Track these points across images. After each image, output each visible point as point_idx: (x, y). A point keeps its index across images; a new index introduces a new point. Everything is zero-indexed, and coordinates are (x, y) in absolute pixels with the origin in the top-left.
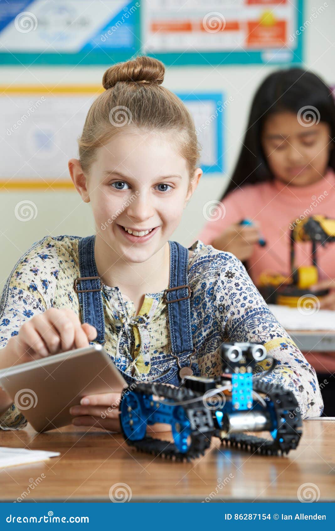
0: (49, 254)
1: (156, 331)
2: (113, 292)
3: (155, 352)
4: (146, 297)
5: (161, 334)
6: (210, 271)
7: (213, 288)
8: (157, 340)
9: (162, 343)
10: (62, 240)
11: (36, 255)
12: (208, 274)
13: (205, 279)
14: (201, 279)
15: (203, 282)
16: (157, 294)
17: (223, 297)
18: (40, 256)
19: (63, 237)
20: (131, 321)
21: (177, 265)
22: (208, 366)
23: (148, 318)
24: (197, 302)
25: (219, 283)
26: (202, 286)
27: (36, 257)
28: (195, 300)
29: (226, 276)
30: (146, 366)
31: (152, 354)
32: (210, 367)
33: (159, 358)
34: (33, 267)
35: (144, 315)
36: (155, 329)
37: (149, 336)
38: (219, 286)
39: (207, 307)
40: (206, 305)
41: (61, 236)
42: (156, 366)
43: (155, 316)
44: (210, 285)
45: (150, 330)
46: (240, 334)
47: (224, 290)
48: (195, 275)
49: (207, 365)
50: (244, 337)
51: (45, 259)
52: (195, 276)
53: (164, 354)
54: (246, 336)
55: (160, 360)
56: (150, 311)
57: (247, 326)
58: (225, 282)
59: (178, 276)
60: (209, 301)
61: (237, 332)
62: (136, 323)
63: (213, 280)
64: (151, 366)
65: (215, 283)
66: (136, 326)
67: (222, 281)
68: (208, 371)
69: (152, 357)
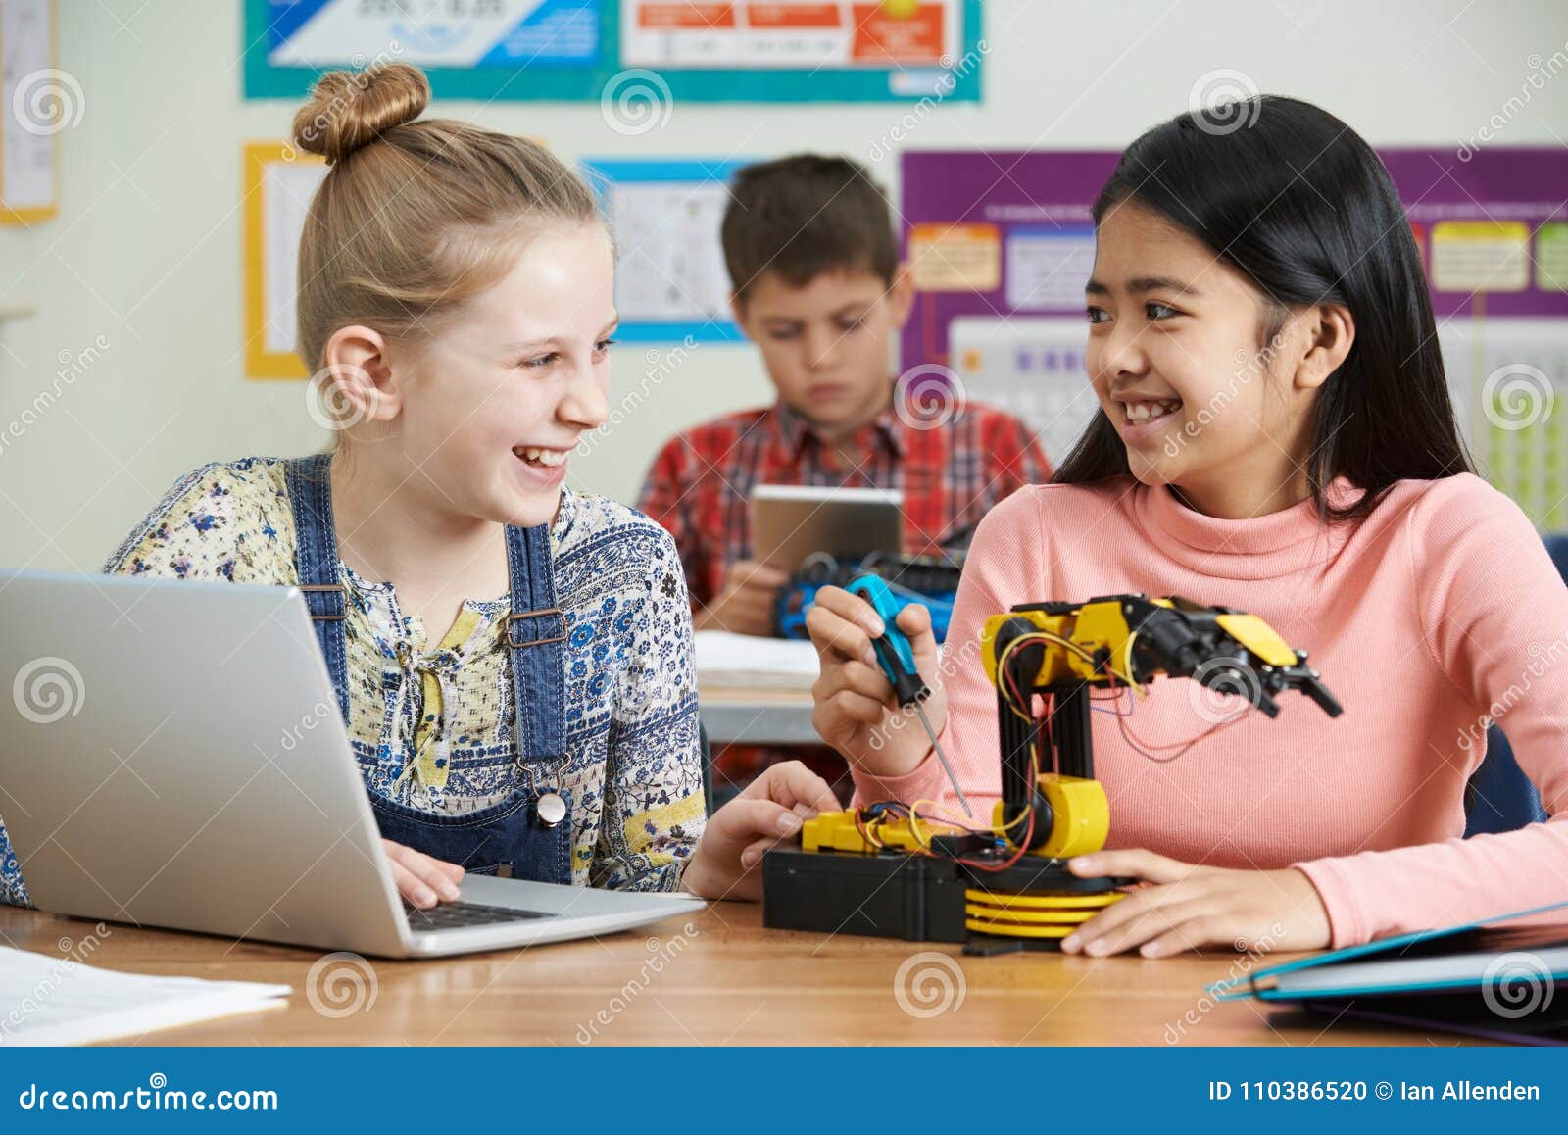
0: (216, 514)
1: (473, 691)
2: (378, 594)
3: (463, 740)
4: (466, 607)
5: (484, 699)
6: (627, 570)
7: (630, 615)
8: (472, 712)
9: (482, 720)
10: (249, 470)
11: (186, 518)
12: (621, 578)
13: (614, 590)
14: (604, 589)
15: (610, 597)
16: (490, 604)
17: (648, 644)
18: (194, 522)
19: (249, 463)
20: (421, 661)
21: (524, 556)
22: (591, 793)
23: (461, 655)
24: (580, 639)
25: (647, 608)
26: (604, 606)
27: (186, 526)
28: (575, 632)
29: (663, 591)
30: (438, 767)
31: (455, 743)
32: (595, 794)
33: (471, 753)
34: (177, 556)
35: (453, 649)
36: (472, 686)
37: (457, 700)
38: (646, 616)
39: (607, 656)
40: (607, 651)
41: (244, 460)
42: (461, 772)
43: (475, 653)
44: (625, 605)
45: (461, 687)
46: (654, 744)
47: (655, 627)
48: (590, 576)
49: (589, 790)
50: (658, 757)
51: (206, 529)
52: (588, 580)
53: (482, 747)
54: (663, 759)
55: (473, 758)
56: (469, 639)
57: (675, 734)
58: (660, 607)
59: (530, 583)
60: (616, 644)
61: (652, 735)
62: (433, 666)
63: (634, 595)
64: (451, 769)
65: (640, 604)
66: (433, 673)
67: (655, 604)
68: (588, 803)
69: (454, 750)
